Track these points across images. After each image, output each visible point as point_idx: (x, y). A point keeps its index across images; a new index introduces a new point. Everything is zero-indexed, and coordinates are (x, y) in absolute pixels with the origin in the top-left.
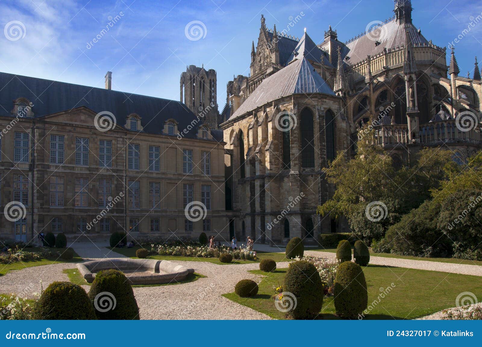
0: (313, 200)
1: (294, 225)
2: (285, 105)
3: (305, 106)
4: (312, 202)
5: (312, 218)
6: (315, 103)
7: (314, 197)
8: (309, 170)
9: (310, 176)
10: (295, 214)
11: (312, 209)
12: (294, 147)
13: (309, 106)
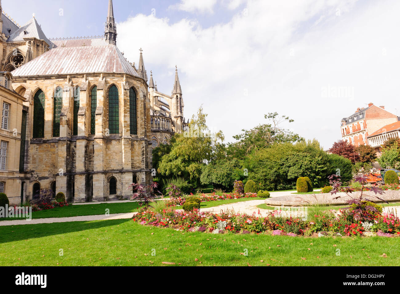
0: (138, 161)
1: (127, 181)
2: (114, 80)
3: (132, 85)
4: (137, 163)
5: (137, 175)
6: (139, 85)
7: (138, 158)
8: (134, 136)
9: (136, 141)
10: (128, 172)
11: (137, 168)
12: (126, 116)
13: (135, 86)
